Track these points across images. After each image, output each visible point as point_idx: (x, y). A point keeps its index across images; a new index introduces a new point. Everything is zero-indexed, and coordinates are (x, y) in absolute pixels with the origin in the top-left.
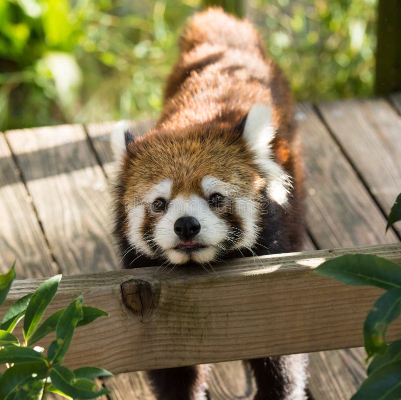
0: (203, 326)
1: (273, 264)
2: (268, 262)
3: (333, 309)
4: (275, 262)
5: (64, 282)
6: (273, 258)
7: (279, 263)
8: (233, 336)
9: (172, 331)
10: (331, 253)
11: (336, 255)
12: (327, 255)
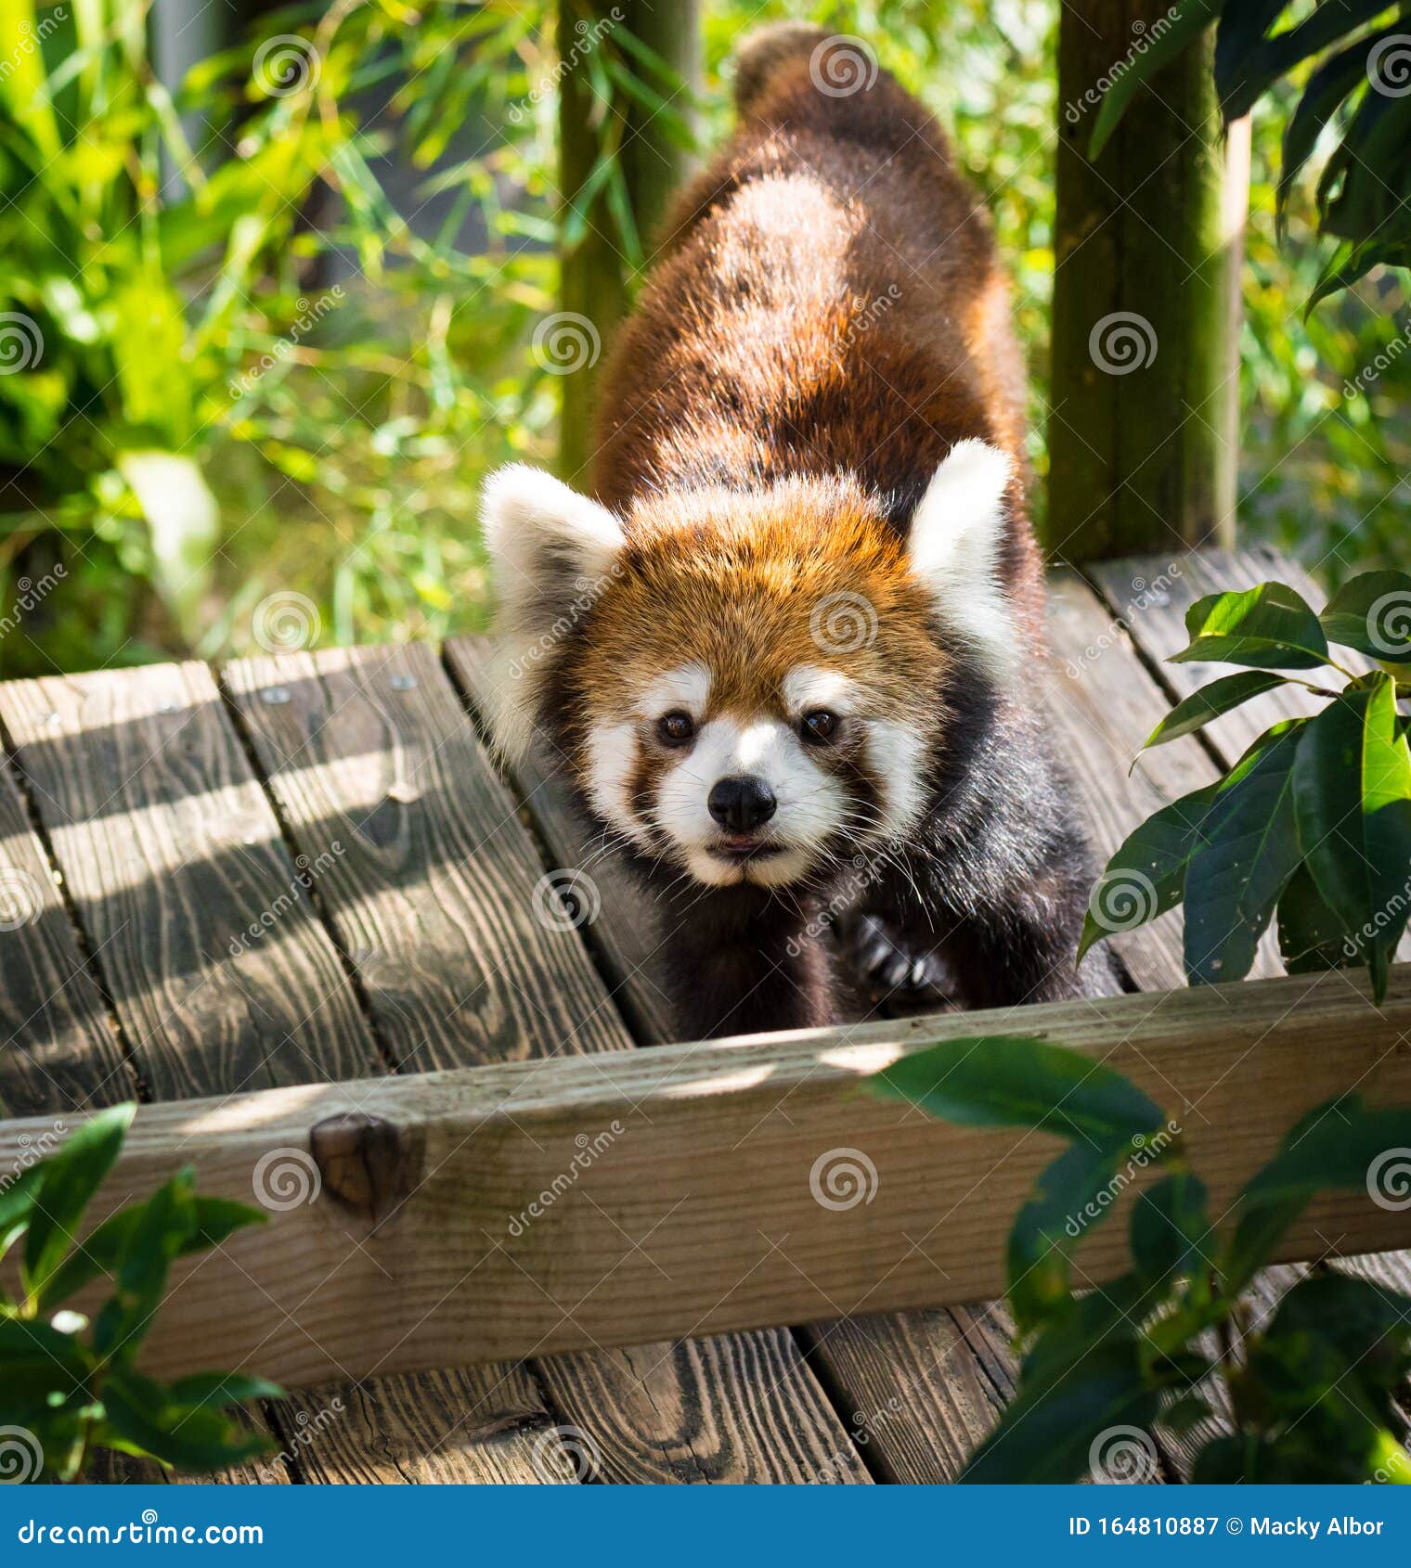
0: (548, 1246)
1: (751, 1064)
2: (736, 1059)
3: (924, 1191)
4: (756, 1057)
5: (144, 1125)
6: (751, 1047)
7: (767, 1061)
8: (638, 1274)
9: (461, 1263)
10: (915, 1031)
11: (932, 1034)
12: (907, 1035)
